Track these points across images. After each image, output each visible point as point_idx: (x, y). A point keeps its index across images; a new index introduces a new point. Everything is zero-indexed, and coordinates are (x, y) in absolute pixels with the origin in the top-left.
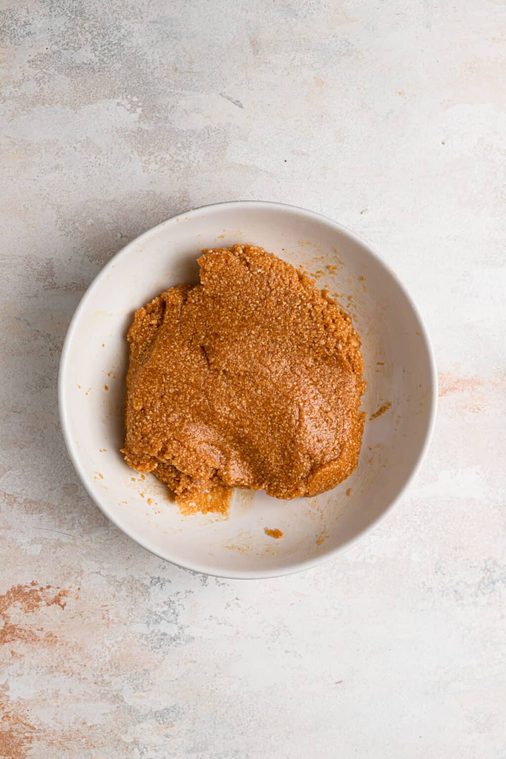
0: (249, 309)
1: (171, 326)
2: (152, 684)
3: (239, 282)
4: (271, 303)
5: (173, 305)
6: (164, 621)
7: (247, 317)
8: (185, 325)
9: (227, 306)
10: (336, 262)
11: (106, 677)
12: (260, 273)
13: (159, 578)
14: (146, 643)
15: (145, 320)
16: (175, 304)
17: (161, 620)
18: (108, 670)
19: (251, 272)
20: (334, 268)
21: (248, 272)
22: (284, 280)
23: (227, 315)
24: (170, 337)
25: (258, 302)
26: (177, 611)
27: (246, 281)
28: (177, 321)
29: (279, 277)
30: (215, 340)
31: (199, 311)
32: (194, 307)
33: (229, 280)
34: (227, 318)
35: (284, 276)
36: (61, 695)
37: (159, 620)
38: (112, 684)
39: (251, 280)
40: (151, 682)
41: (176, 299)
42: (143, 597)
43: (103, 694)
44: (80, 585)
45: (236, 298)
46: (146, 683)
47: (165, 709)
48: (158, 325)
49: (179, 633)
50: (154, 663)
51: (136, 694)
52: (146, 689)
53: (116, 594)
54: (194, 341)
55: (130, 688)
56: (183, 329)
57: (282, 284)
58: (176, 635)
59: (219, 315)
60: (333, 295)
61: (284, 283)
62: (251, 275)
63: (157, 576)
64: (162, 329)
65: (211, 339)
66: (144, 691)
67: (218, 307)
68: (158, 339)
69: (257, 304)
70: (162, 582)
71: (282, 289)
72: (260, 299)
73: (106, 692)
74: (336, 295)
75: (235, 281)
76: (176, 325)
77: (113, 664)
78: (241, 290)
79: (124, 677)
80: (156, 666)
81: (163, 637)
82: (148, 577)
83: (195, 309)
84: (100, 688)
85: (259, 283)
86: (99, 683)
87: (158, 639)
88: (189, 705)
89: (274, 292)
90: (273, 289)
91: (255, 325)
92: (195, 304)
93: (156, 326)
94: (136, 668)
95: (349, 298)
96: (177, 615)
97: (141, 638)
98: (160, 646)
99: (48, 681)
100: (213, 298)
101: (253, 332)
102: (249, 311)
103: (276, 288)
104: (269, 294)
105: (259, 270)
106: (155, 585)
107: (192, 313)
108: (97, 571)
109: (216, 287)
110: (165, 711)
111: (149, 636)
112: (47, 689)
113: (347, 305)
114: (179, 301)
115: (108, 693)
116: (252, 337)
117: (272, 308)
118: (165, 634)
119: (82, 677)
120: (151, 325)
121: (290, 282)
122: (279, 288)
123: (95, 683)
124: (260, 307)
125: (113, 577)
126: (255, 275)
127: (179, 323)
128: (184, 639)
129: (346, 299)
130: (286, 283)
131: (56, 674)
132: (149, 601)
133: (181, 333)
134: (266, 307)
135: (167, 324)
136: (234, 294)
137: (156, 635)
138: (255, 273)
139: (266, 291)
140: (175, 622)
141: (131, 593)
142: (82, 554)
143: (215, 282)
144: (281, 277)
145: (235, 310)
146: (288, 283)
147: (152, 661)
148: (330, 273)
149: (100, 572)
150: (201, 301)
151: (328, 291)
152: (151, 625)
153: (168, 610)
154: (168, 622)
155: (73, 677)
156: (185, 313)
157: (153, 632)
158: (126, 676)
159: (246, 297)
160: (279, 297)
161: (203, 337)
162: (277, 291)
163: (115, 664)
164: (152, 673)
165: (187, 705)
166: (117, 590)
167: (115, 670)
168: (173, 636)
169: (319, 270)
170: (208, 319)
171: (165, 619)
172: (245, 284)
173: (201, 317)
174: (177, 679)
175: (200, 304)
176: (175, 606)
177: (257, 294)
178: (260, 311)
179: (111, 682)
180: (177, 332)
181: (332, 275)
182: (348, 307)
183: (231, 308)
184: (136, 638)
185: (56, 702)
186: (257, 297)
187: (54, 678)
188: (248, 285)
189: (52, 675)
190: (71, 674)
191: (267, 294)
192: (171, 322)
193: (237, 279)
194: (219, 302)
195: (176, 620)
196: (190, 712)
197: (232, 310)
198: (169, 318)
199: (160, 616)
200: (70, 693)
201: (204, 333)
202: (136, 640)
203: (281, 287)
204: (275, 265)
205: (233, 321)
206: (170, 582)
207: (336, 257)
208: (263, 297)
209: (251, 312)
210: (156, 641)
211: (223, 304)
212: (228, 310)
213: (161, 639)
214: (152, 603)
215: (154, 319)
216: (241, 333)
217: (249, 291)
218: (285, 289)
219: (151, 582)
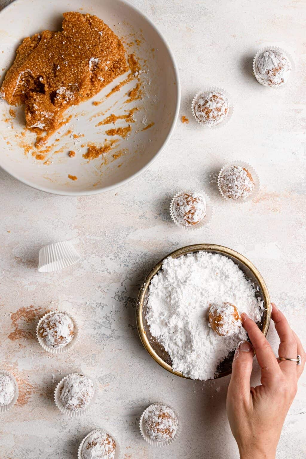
0: (84, 48)
1: (41, 49)
2: (97, 362)
3: (83, 32)
4: (98, 49)
5: (45, 38)
6: (103, 327)
7: (82, 52)
8: (48, 50)
9: (73, 44)
10: (141, 38)
11: (72, 358)
12: (96, 30)
13: (101, 303)
14: (94, 339)
15: (28, 43)
16: (46, 37)
17: (102, 327)
18: (73, 354)
19: (91, 29)
20: (140, 42)
21: (89, 28)
22: (108, 39)
23: (72, 49)
24: (38, 55)
25: (91, 46)
26: (111, 322)
27: (87, 32)
28: (45, 47)
29: (106, 36)
30: (62, 62)
31: (58, 44)
32: (56, 41)
33: (78, 29)
34: (72, 50)
35: (109, 37)
36: (47, 368)
37: (101, 327)
38: (75, 362)
39: (90, 33)
40: (96, 361)
41: (47, 35)
42: (92, 314)
43: (70, 367)
44: (57, 307)
45: (79, 41)
46: (93, 361)
47: (104, 376)
48: (34, 48)
49: (112, 334)
50: (98, 351)
51: (88, 368)
52: (93, 365)
53: (77, 312)
54: (51, 60)
55: (85, 364)
56: (47, 52)
57: (107, 41)
58: (110, 335)
59: (68, 48)
60: (137, 58)
61: (108, 41)
62: (91, 30)
63: (99, 303)
64: (36, 50)
65: (60, 61)
66: (92, 366)
67: (68, 43)
68: (31, 54)
69: (90, 47)
70: (102, 306)
71: (106, 44)
72: (93, 45)
73: (72, 366)
74: (138, 59)
75: (81, 31)
76: (44, 49)
77: (75, 351)
78: (83, 37)
79: (82, 358)
80: (99, 352)
81: (103, 336)
82: (95, 303)
83: (56, 42)
84: (68, 364)
85: (94, 36)
86: (68, 362)
87: (100, 337)
88: (117, 374)
89: (101, 44)
90: (101, 42)
91: (85, 58)
92: (57, 40)
93: (33, 48)
94: (88, 353)
95: (145, 61)
96: (111, 324)
97: (91, 337)
98: (101, 341)
99: (40, 360)
100: (67, 38)
101: (83, 62)
102: (84, 49)
103: (103, 42)
104: (98, 43)
105: (96, 29)
106: (99, 307)
107: (54, 44)
108: (66, 299)
109: (69, 32)
110: (104, 377)
111: (95, 336)
112: (39, 365)
113: (143, 65)
114: (49, 37)
115: (73, 367)
116: (82, 64)
117: (97, 52)
118: (104, 334)
119: (59, 358)
120: (31, 47)
121: (112, 42)
122: (105, 42)
123: (65, 361)
124: (91, 48)
125: (75, 303)
126: (93, 31)
127: (46, 48)
128: (114, 337)
129: (143, 62)
130: (109, 41)
131: (44, 356)
132: (95, 316)
133: (45, 54)
134: (94, 50)
135: (39, 47)
136: (79, 38)
137: (99, 335)
138: (93, 30)
139: (97, 42)
140: (109, 327)
141: (85, 312)
142: (59, 290)
143: (70, 29)
144: (107, 37)
145: (77, 47)
146: (110, 42)
147: (97, 349)
148: (137, 45)
149: (68, 300)
150: (60, 39)
151: (134, 55)
152: (96, 329)
153: (106, 321)
154: (106, 328)
155: (54, 358)
156: (50, 43)
157: (97, 333)
158: (83, 358)
159: (85, 41)
160: (103, 47)
161: (56, 59)
162: (103, 44)
163: (76, 351)
164: (97, 356)
165: (116, 374)
166: (77, 310)
167: (76, 354)
168: (108, 335)
169: (132, 42)
170: (61, 49)
171: (104, 326)
172: (86, 34)
173: (58, 47)
174: (111, 359)
175: (59, 40)
176: (110, 319)
177: (92, 42)
178: (90, 51)
179: (74, 361)
180: (43, 53)
181: (138, 46)
182: (143, 66)
183: (75, 45)
184: (88, 336)
185: (44, 372)
186: (91, 43)
187: (43, 359)
188: (88, 35)
189: (41, 357)
190: (52, 356)
191: (97, 43)
192: (41, 47)
193: (82, 30)
194: (69, 41)
195: (110, 326)
196: (118, 377)
197: (75, 47)
198: (41, 45)
199: (101, 324)
200: (52, 367)
201: (57, 57)
202: (88, 338)
203: (106, 42)
204: (106, 29)
205: (74, 53)
206: (107, 306)
207: (141, 35)
208: (94, 44)
209: (85, 50)
210: (99, 338)
211: (72, 42)
212: (73, 46)
213: (102, 337)
214: (97, 317)
215: (33, 44)
216: (76, 61)
217: (87, 38)
218: (108, 44)
219: (96, 305)
